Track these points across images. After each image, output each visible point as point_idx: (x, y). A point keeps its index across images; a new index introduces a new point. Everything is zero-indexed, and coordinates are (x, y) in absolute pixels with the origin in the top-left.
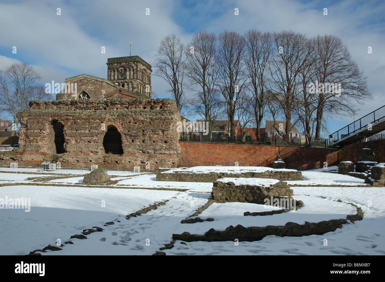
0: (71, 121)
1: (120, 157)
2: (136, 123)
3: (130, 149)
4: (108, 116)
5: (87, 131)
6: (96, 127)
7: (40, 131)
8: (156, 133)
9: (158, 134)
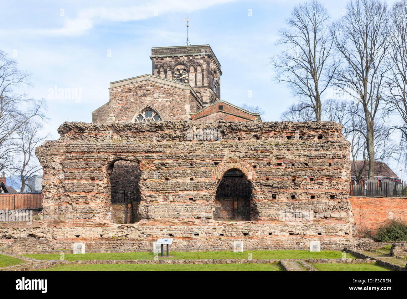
0: (157, 162)
1: (253, 226)
2: (280, 165)
3: (271, 211)
4: (226, 153)
5: (188, 181)
6: (205, 172)
7: (91, 181)
8: (318, 181)
9: (321, 184)
